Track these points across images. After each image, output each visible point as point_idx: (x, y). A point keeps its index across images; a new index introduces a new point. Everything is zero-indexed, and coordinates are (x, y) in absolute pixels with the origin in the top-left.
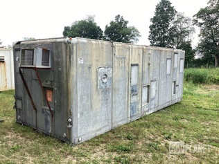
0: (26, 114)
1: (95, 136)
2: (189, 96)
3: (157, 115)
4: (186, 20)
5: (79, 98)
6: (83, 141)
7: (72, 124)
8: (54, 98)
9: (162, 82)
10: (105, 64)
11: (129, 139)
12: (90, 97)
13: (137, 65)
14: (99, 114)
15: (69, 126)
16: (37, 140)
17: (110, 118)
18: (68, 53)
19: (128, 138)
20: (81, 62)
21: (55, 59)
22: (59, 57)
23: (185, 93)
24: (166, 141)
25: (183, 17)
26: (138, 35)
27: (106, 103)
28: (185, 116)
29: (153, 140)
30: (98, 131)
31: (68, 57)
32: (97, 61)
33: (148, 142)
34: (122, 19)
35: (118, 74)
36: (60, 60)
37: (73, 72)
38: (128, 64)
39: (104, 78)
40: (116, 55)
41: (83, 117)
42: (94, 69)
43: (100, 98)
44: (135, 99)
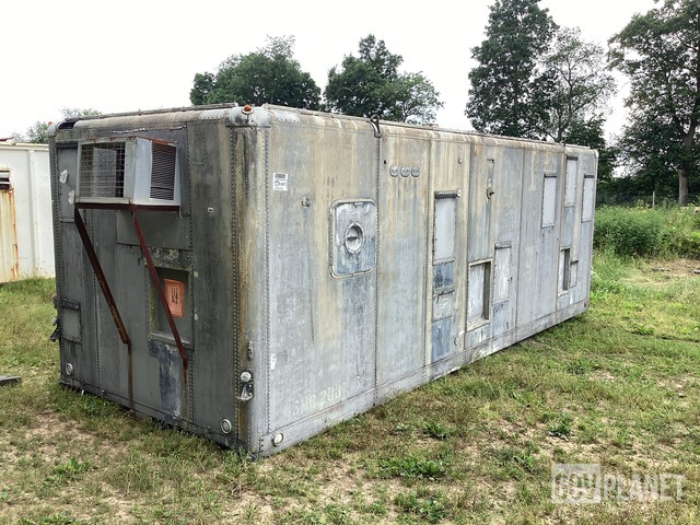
0: (93, 356)
1: (323, 426)
2: (608, 296)
3: (515, 357)
4: (587, 54)
5: (273, 306)
6: (286, 444)
7: (251, 390)
8: (189, 306)
9: (530, 250)
10: (354, 191)
11: (433, 436)
12: (308, 299)
13: (454, 196)
14: (335, 357)
15: (244, 397)
16: (137, 443)
17: (370, 369)
18: (240, 156)
19: (433, 433)
20: (279, 186)
21: (195, 177)
22: (210, 170)
23: (594, 287)
24: (555, 441)
25: (576, 44)
26: (433, 102)
27: (359, 321)
28: (603, 361)
29: (511, 441)
30: (332, 409)
31: (238, 169)
32: (331, 182)
33: (498, 445)
34: (382, 50)
35: (394, 224)
36: (210, 179)
37: (256, 219)
38: (427, 192)
39: (351, 239)
40: (390, 162)
41: (288, 368)
42: (320, 210)
43: (340, 304)
44: (445, 306)
